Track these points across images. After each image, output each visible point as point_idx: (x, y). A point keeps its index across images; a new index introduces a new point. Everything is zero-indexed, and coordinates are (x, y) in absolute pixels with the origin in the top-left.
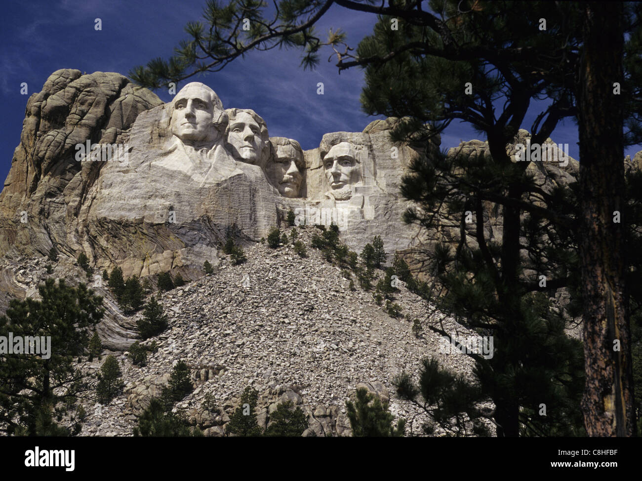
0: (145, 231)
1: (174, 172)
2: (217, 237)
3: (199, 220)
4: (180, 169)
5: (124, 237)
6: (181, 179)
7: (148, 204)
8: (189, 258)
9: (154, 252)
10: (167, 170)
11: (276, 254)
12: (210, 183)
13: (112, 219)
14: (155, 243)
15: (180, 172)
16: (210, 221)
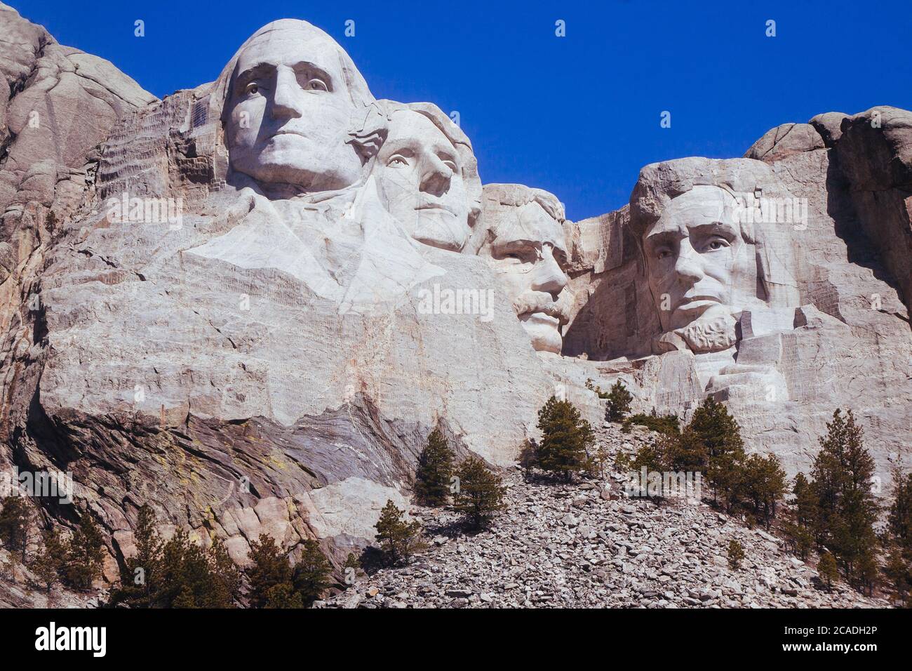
0: (195, 444)
1: (258, 273)
2: (397, 458)
3: (344, 407)
4: (272, 264)
5: (132, 465)
6: (278, 294)
7: (194, 366)
8: (333, 517)
9: (228, 505)
10: (234, 269)
11: (583, 496)
12: (363, 303)
13: (95, 412)
14: (228, 477)
15: (275, 275)
16: (374, 412)
